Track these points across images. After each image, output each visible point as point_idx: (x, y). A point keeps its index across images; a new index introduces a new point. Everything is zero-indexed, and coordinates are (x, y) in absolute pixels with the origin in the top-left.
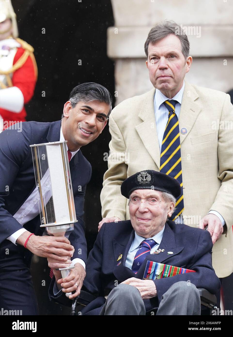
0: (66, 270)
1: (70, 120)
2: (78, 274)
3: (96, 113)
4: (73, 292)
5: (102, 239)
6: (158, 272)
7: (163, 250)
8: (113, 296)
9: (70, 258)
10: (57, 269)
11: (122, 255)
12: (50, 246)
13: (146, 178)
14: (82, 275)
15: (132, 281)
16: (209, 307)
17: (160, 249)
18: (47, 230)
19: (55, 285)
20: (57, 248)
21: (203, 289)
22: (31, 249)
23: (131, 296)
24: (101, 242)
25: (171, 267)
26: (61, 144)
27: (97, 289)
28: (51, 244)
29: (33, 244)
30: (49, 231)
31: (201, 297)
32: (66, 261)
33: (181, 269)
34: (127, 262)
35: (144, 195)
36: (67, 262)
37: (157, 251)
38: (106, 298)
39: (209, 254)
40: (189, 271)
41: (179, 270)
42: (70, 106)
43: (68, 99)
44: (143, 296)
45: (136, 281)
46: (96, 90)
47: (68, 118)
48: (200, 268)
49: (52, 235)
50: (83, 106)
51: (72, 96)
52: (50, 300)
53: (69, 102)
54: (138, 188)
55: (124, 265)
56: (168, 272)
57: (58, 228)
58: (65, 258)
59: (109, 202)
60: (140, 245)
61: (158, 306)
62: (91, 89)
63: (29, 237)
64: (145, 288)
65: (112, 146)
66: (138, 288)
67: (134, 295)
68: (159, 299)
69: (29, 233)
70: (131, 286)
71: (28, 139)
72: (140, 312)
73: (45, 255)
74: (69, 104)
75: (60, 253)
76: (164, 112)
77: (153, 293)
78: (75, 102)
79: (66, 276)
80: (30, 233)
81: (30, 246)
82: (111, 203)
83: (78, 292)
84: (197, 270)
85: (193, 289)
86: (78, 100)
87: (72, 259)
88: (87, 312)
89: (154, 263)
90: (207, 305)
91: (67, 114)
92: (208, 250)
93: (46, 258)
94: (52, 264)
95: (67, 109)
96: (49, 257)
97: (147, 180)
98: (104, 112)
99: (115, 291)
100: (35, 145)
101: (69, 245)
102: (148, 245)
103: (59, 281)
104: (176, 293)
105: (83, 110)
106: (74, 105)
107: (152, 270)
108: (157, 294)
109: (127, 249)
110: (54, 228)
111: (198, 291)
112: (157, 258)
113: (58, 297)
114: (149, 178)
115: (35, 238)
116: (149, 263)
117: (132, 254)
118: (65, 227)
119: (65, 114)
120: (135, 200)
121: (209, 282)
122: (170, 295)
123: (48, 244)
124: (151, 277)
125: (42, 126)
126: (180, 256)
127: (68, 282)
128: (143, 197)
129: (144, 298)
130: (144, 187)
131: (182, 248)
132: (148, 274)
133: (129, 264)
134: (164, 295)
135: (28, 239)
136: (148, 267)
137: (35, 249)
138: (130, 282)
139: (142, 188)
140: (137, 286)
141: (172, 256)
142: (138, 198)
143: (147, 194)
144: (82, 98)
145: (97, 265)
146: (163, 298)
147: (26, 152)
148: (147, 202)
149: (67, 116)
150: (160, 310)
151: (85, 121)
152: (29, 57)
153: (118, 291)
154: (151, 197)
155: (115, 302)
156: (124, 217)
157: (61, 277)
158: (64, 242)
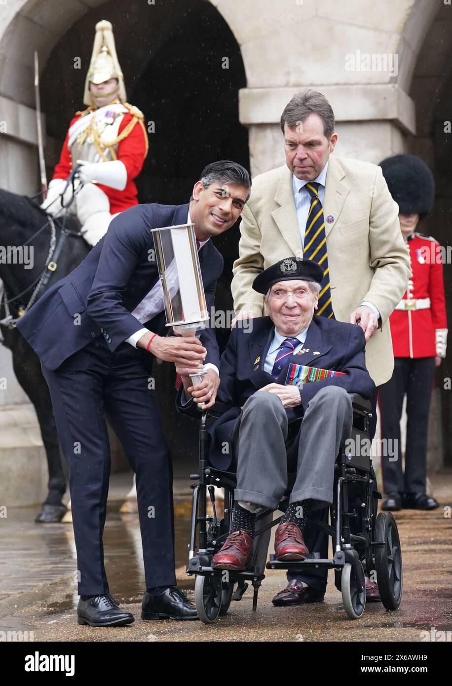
0: (198, 376)
1: (201, 204)
2: (212, 381)
3: (232, 198)
4: (207, 402)
5: (236, 340)
6: (303, 376)
7: (308, 350)
8: (250, 405)
9: (202, 362)
10: (187, 375)
11: (259, 357)
12: (178, 349)
13: (290, 267)
14: (216, 382)
15: (273, 388)
16: (362, 414)
17: (304, 349)
18: (174, 329)
19: (183, 394)
20: (186, 350)
21: (356, 394)
22: (155, 352)
23: (271, 405)
24: (235, 343)
25: (318, 370)
26: (188, 227)
27: (231, 398)
28: (179, 346)
29: (157, 346)
30: (177, 331)
31: (353, 403)
32: (198, 365)
33: (329, 372)
34: (266, 365)
35: (290, 287)
36: (199, 367)
37: (301, 351)
38: (242, 408)
39: (362, 353)
40: (339, 374)
41: (327, 373)
42: (201, 187)
43: (199, 179)
44: (286, 405)
45: (277, 388)
46: (234, 170)
47: (198, 201)
48: (352, 370)
49: (180, 336)
50: (217, 189)
51: (205, 176)
52: (178, 411)
53: (200, 183)
54: (282, 279)
55: (262, 369)
56: (314, 376)
57: (187, 327)
58: (197, 363)
59: (242, 293)
60: (281, 345)
61: (303, 415)
62: (228, 169)
63: (153, 338)
64: (287, 395)
65: (243, 230)
66: (279, 395)
67: (274, 404)
68: (304, 407)
69: (152, 334)
70: (271, 393)
71: (149, 224)
72: (282, 424)
73: (173, 359)
74: (200, 184)
75: (190, 356)
76: (305, 195)
77: (297, 401)
78: (208, 183)
79: (197, 383)
80: (154, 334)
81: (153, 349)
82: (245, 295)
83: (213, 402)
84: (348, 373)
85: (343, 395)
86: (211, 181)
87: (204, 363)
88: (220, 425)
89: (298, 366)
90: (360, 412)
91: (197, 196)
92: (361, 349)
93: (174, 363)
94: (181, 369)
95: (197, 190)
96: (177, 361)
97: (292, 270)
98: (242, 197)
99: (251, 400)
100: (157, 229)
101: (200, 347)
102: (290, 345)
103: (189, 389)
104: (323, 400)
105: (217, 193)
106: (206, 186)
107: (296, 374)
108: (301, 402)
109: (265, 351)
110: (182, 328)
111: (350, 396)
112: (300, 359)
113: (187, 408)
114: (295, 267)
115: (158, 339)
116: (291, 366)
117: (271, 357)
118: (195, 326)
119: (195, 196)
120: (278, 294)
121: (362, 385)
122: (317, 403)
123: (176, 347)
124: (294, 382)
125: (165, 209)
126: (327, 357)
127: (201, 390)
128: (289, 289)
129: (286, 407)
130: (289, 278)
131: (330, 347)
132: (291, 379)
133: (268, 368)
134: (309, 403)
135: (151, 341)
136: (291, 371)
137: (160, 352)
138: (270, 388)
139: (287, 278)
140: (278, 393)
141: (318, 357)
142: (282, 292)
143: (295, 286)
144: (216, 179)
145: (230, 369)
146: (308, 406)
147: (147, 240)
148: (295, 295)
149: (197, 199)
150: (305, 420)
151: (218, 207)
152: (138, 123)
153: (255, 400)
154: (299, 288)
155: (252, 413)
156: (261, 312)
157: (191, 385)
158: (194, 343)
